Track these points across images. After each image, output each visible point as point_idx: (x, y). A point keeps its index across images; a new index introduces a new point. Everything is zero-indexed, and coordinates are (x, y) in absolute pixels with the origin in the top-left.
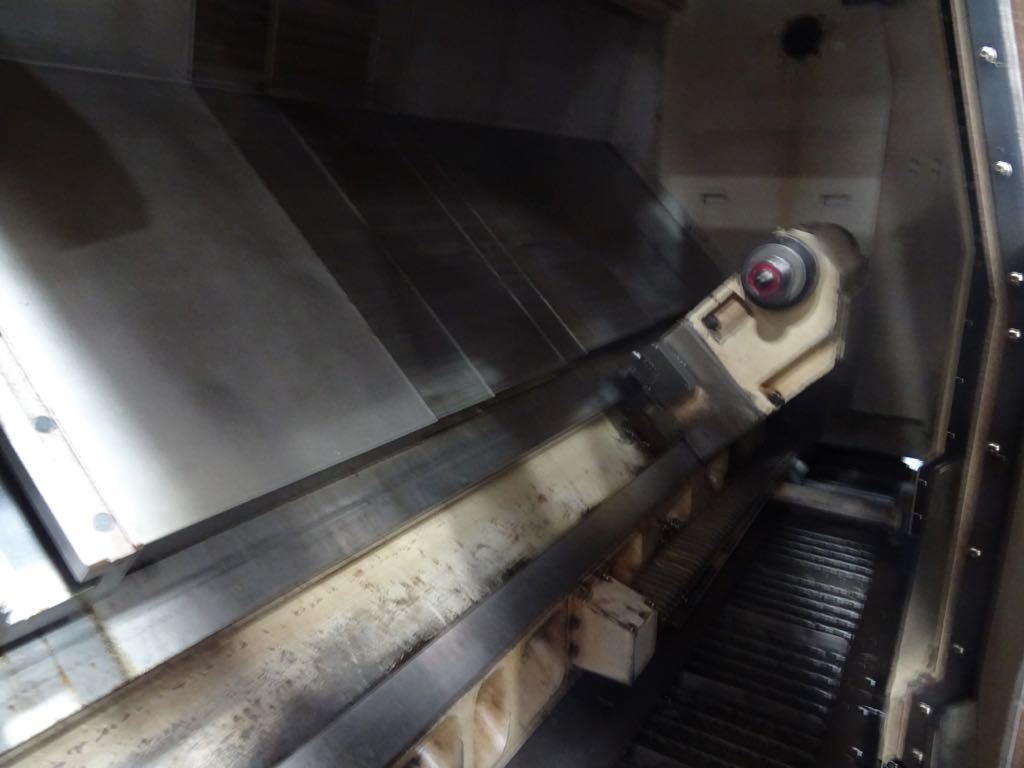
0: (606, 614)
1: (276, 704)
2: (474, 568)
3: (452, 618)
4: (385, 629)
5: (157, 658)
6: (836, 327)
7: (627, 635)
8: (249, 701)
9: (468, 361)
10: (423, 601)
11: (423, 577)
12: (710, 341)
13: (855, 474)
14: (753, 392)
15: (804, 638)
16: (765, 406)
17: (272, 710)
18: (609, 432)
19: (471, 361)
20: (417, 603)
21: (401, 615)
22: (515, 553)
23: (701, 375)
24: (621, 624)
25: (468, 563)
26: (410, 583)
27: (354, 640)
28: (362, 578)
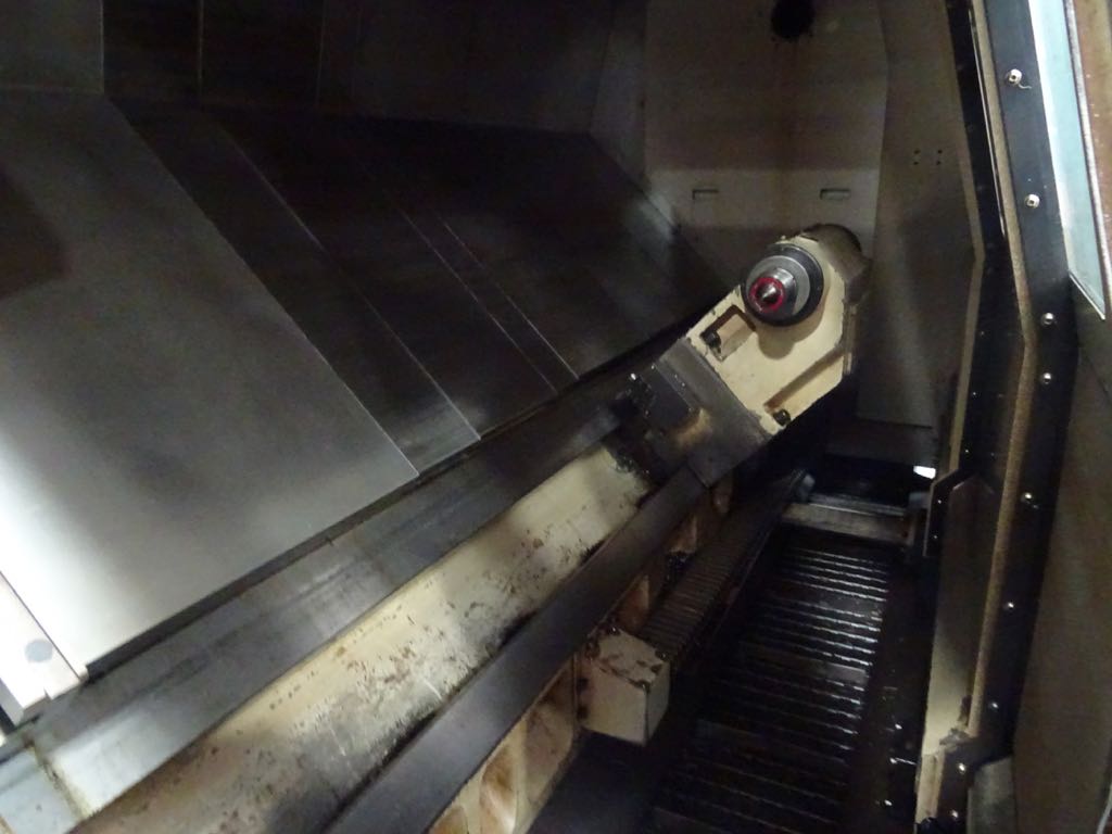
0: (615, 672)
1: (257, 815)
2: (468, 631)
3: (447, 691)
4: (375, 711)
5: (116, 788)
6: (843, 337)
7: (641, 693)
8: (225, 814)
9: (449, 402)
10: (414, 674)
11: (414, 648)
12: (710, 357)
13: (863, 485)
14: (757, 412)
15: (822, 671)
16: (772, 427)
17: (252, 822)
18: (606, 461)
19: (454, 401)
20: (408, 679)
21: (391, 695)
22: (512, 609)
23: (704, 398)
24: (632, 682)
25: (461, 625)
26: (399, 656)
27: (339, 728)
28: (345, 656)
